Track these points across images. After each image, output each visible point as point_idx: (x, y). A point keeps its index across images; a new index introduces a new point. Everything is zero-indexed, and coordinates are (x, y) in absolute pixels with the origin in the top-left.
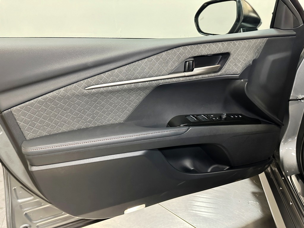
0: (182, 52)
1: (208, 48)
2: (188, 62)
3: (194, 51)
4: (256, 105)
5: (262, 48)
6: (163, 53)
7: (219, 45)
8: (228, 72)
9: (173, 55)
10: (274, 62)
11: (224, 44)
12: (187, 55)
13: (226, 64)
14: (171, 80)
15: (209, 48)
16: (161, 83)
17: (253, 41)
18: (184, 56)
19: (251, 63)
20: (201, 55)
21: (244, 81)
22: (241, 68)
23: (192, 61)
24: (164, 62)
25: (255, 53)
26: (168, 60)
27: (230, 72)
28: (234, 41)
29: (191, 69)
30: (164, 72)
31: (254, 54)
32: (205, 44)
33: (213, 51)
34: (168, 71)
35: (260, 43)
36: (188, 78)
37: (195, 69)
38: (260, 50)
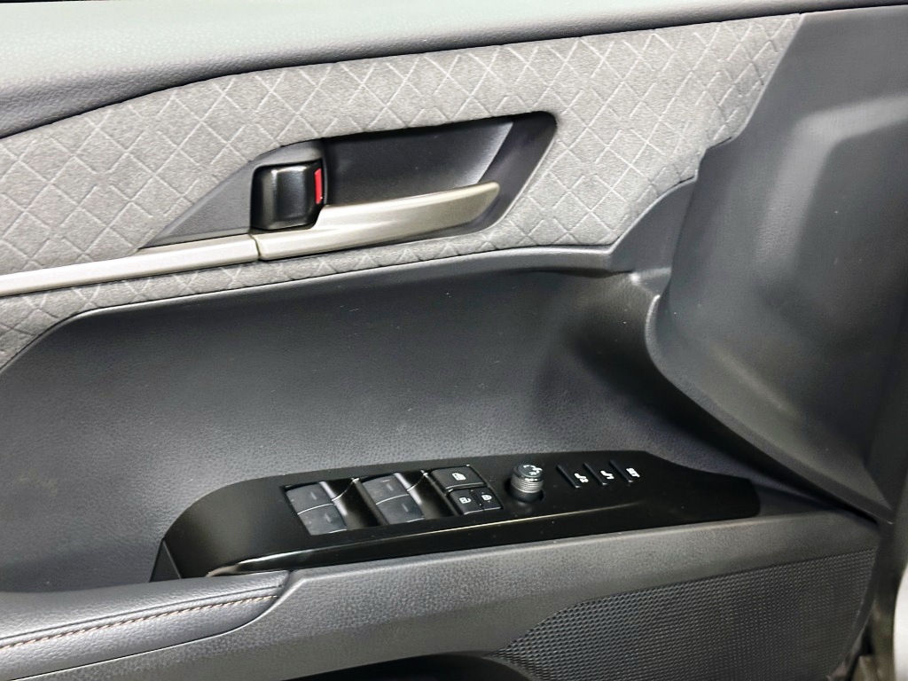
0: (223, 116)
1: (408, 91)
2: (275, 173)
3: (310, 106)
4: (719, 416)
5: (768, 76)
6: (89, 119)
7: (480, 67)
8: (541, 231)
9: (166, 131)
10: (844, 154)
11: (513, 62)
12: (262, 130)
13: (534, 181)
14: (163, 283)
15: (416, 85)
16: (89, 304)
17: (708, 37)
18: (240, 139)
19: (691, 170)
20: (360, 130)
21: (643, 281)
22: (622, 211)
23: (301, 169)
24: (103, 173)
25: (722, 109)
26: (129, 163)
27: (558, 230)
28: (585, 40)
29: (300, 214)
30: (103, 241)
31: (716, 112)
32: (388, 63)
33: (441, 109)
34: (131, 231)
35: (755, 45)
36: (279, 269)
37: (325, 214)
38: (759, 90)
